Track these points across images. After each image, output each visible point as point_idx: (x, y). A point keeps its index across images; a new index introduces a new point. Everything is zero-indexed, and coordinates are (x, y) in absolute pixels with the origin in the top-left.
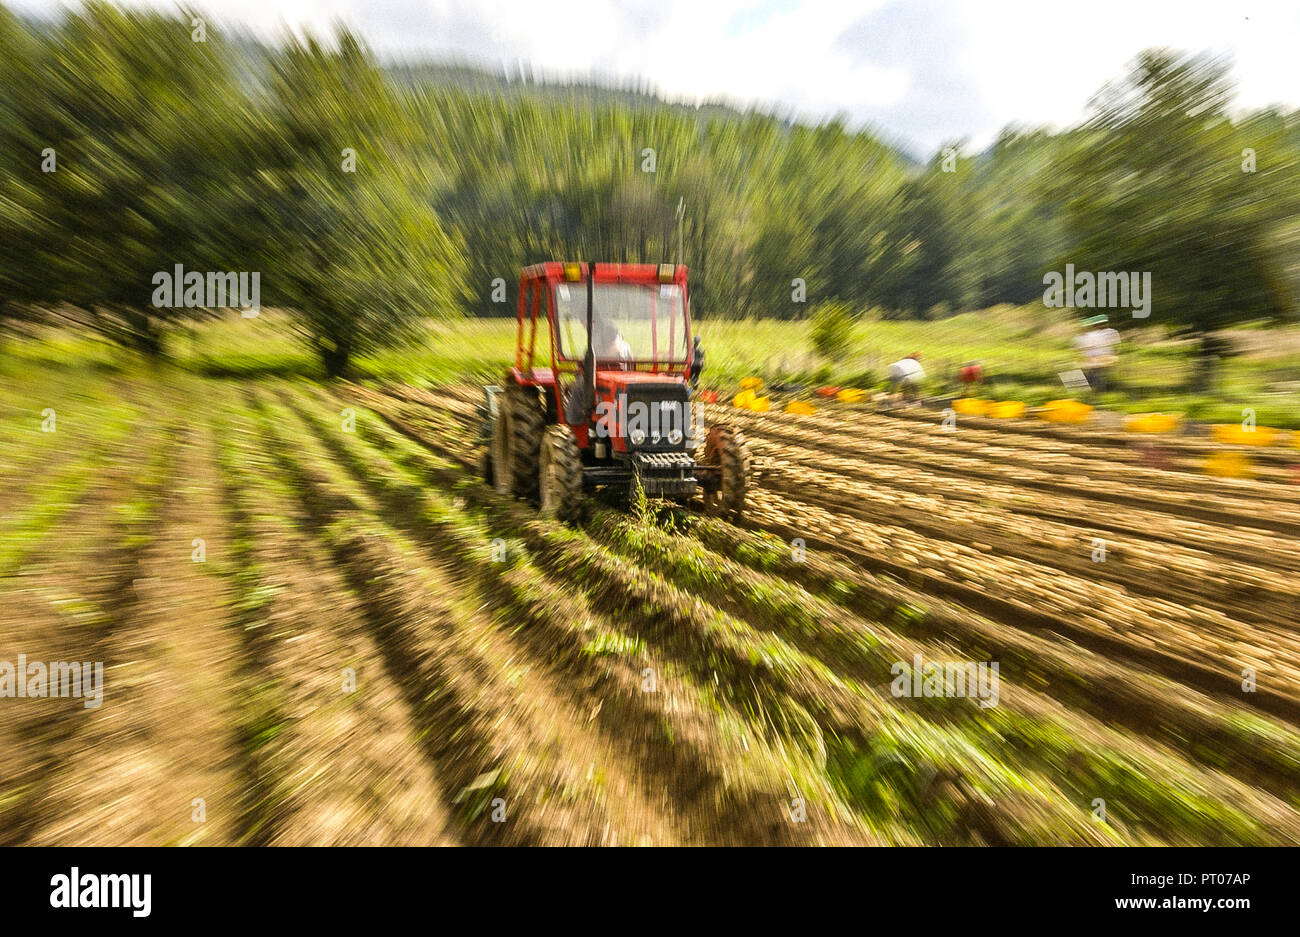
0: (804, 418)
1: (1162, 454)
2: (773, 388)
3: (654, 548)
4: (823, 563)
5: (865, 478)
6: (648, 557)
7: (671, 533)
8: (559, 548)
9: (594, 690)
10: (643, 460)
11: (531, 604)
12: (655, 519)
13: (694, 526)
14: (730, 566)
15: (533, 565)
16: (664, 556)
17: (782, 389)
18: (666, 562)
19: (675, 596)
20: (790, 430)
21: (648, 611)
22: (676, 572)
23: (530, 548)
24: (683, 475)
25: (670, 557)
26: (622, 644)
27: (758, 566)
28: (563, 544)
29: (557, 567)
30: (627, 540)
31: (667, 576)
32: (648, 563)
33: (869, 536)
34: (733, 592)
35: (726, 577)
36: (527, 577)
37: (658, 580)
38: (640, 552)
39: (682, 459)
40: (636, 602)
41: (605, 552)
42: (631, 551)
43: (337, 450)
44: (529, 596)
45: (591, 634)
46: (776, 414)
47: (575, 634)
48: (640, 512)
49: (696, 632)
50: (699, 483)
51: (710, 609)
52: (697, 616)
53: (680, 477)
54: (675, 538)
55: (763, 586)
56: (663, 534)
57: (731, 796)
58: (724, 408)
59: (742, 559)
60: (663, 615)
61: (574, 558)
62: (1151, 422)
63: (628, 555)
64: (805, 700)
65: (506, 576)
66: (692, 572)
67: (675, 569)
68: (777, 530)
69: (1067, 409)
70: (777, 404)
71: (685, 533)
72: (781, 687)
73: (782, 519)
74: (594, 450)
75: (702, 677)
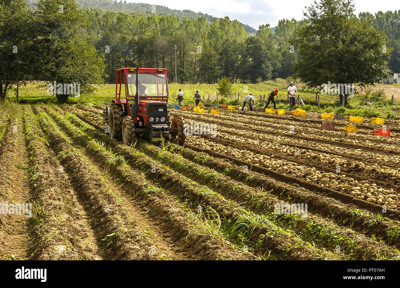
0: (215, 115)
1: (330, 126)
2: (206, 105)
3: (167, 158)
4: (221, 162)
5: (235, 134)
6: (165, 161)
7: (172, 153)
8: (136, 158)
9: (147, 205)
10: (153, 126)
11: (127, 176)
12: (167, 149)
13: (180, 151)
14: (191, 164)
15: (127, 164)
16: (170, 160)
17: (209, 106)
18: (171, 163)
19: (174, 173)
20: (212, 119)
21: (165, 178)
22: (174, 166)
23: (126, 159)
24: (165, 131)
25: (172, 161)
26: (156, 189)
27: (201, 163)
28: (137, 157)
29: (135, 164)
30: (158, 155)
31: (171, 167)
32: (165, 163)
33: (236, 153)
34: (192, 172)
35: (190, 167)
36: (125, 168)
37: (168, 169)
38: (162, 159)
39: (165, 126)
40: (161, 175)
41: (151, 160)
42: (160, 159)
43: (63, 127)
44: (126, 174)
45: (146, 186)
46: (207, 114)
47: (141, 186)
48: (162, 146)
49: (180, 185)
50: (170, 133)
51: (185, 177)
52: (181, 180)
54: (174, 154)
55: (202, 170)
56: (170, 153)
57: (190, 238)
58: (190, 112)
59: (195, 161)
60: (169, 180)
61: (141, 161)
62: (326, 116)
63: (159, 160)
64: (215, 207)
65: (118, 168)
66: (179, 166)
67: (174, 165)
68: (206, 151)
69: (300, 111)
70: (207, 111)
71: (177, 153)
72: (208, 203)
73: (209, 148)
74: (139, 124)
75: (182, 200)
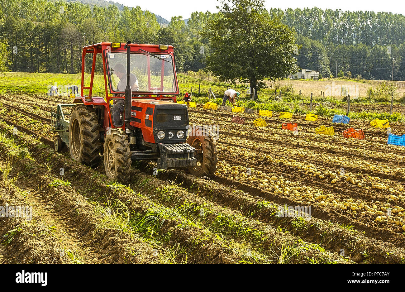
1: (241, 119)
9: (52, 199)
15: (32, 156)
23: (30, 151)
24: (189, 156)
26: (62, 182)
53: (187, 157)
57: (98, 233)
62: (237, 109)
64: (124, 200)
69: (211, 105)
72: (117, 197)
75: (90, 193)
